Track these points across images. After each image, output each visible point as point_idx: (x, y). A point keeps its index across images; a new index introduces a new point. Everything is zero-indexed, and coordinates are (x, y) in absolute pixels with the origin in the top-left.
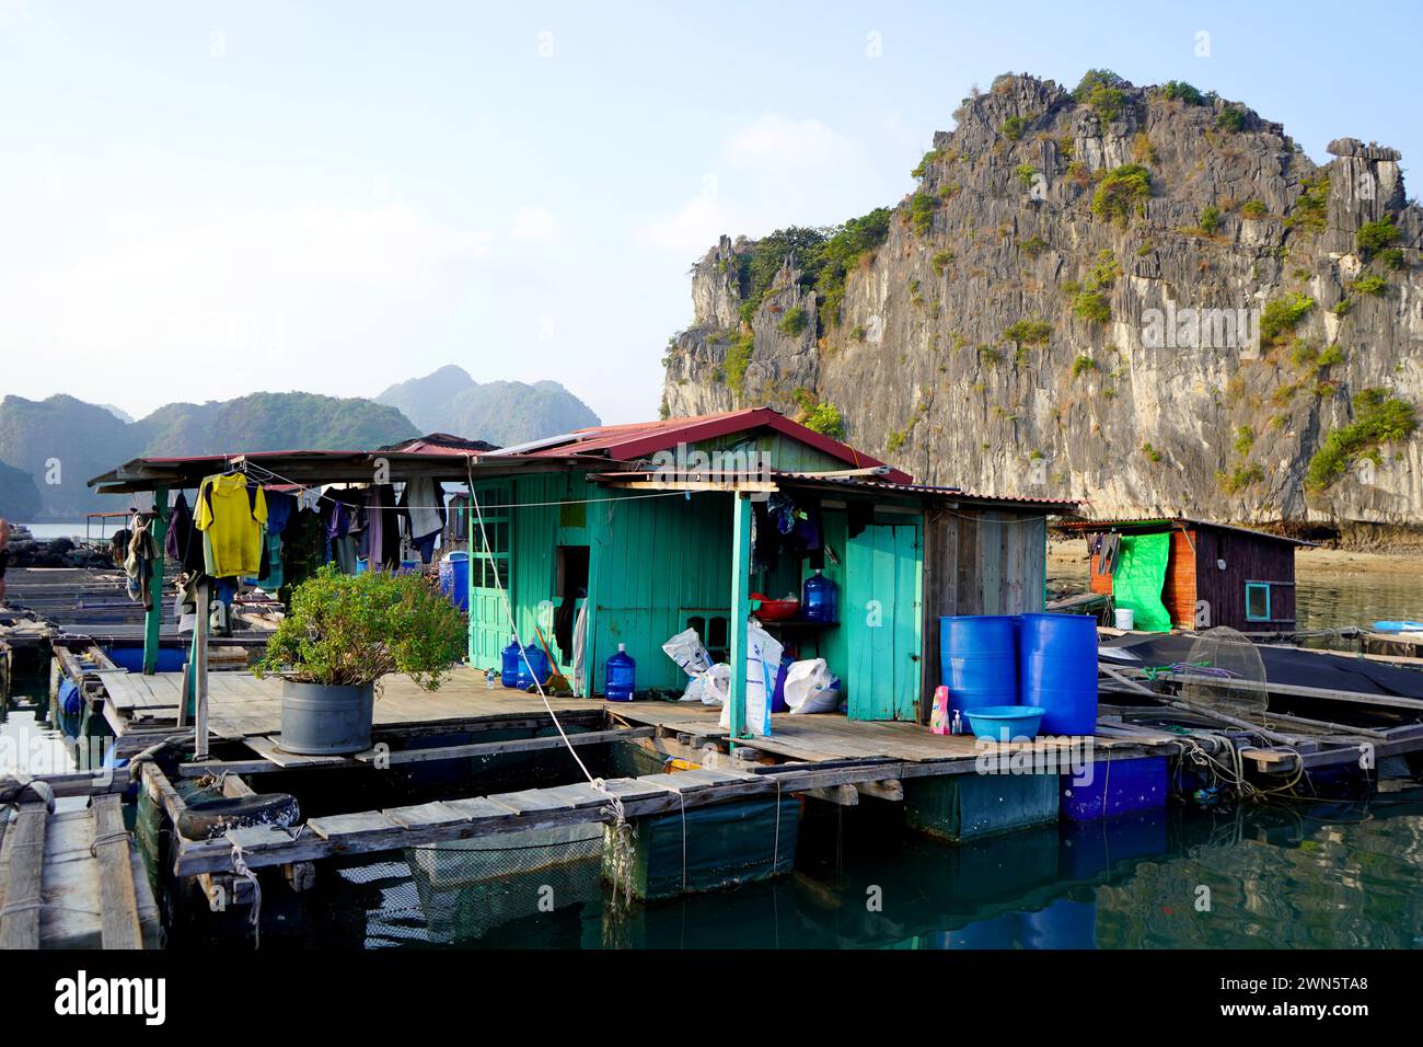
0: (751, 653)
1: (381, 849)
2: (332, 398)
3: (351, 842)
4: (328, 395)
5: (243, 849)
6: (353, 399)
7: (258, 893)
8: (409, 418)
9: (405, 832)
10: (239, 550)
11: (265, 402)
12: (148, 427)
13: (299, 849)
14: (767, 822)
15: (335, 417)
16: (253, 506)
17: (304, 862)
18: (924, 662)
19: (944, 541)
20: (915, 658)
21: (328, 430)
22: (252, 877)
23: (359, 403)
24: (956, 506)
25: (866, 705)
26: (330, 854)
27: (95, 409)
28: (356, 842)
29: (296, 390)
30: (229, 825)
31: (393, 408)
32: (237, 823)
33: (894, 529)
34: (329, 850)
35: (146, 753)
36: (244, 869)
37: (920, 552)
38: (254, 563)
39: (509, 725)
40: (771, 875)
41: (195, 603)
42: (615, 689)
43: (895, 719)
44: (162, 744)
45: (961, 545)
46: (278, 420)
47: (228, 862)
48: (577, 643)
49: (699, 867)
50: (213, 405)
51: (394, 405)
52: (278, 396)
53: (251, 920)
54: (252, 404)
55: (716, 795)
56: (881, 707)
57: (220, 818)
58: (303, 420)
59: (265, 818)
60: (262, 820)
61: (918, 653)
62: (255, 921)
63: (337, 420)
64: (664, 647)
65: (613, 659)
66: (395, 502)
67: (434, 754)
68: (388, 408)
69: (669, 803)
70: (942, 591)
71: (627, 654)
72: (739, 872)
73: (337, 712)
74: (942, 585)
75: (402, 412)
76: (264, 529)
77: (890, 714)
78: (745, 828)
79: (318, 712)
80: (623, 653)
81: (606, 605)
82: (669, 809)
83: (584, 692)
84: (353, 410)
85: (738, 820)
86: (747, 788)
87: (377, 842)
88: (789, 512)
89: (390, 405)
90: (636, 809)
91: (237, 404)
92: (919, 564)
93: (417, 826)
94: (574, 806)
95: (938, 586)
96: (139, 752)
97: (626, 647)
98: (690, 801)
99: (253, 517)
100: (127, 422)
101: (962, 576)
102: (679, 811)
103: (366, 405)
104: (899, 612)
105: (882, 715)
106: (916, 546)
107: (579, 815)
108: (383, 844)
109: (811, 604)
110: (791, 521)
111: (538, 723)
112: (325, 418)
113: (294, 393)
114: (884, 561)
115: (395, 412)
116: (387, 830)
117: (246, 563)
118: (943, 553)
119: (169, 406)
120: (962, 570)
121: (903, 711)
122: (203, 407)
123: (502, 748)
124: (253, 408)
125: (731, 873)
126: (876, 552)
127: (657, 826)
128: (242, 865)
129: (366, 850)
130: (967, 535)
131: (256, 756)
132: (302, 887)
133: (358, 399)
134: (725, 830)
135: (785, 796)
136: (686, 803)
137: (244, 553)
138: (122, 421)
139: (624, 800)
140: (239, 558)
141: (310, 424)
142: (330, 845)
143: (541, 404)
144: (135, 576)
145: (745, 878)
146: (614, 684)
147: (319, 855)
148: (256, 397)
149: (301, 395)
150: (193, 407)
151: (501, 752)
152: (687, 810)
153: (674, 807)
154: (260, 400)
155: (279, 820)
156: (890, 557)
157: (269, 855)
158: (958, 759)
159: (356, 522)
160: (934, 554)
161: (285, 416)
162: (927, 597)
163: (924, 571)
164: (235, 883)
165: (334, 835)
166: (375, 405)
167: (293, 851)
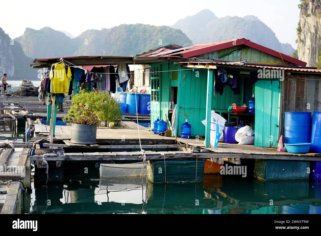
0: (212, 121)
1: (78, 160)
2: (153, 26)
3: (71, 157)
4: (151, 25)
5: (45, 156)
6: (162, 26)
7: (48, 166)
8: (186, 34)
9: (85, 157)
10: (62, 86)
11: (125, 28)
12: (79, 40)
13: (58, 157)
14: (193, 166)
15: (154, 34)
16: (67, 73)
17: (59, 161)
18: (280, 128)
19: (290, 86)
20: (277, 126)
21: (152, 40)
22: (46, 162)
23: (165, 28)
24: (290, 74)
25: (261, 141)
26: (65, 160)
27: (59, 33)
28: (72, 157)
29: (138, 23)
30: (45, 153)
31: (179, 30)
32: (47, 152)
33: (272, 82)
34: (65, 158)
35: (37, 141)
36: (44, 160)
37: (280, 90)
38: (67, 90)
39: (143, 142)
40: (195, 182)
41: (52, 101)
42: (184, 134)
43: (271, 147)
44: (41, 140)
45: (298, 88)
46: (131, 36)
47: (41, 158)
48: (173, 119)
49: (170, 176)
50: (105, 30)
51: (179, 29)
52: (130, 26)
53: (46, 172)
54: (120, 30)
55: (175, 156)
56: (266, 142)
57: (43, 151)
58: (141, 36)
59: (54, 152)
60: (53, 152)
61: (278, 125)
62: (47, 173)
63: (155, 35)
64: (202, 121)
65: (183, 125)
66: (115, 72)
67: (113, 147)
68: (177, 30)
69: (160, 157)
70: (289, 104)
71: (188, 123)
72: (184, 180)
73: (85, 132)
74: (289, 101)
75: (183, 32)
76: (70, 80)
77: (269, 145)
78: (185, 167)
79: (80, 132)
80: (187, 123)
81: (183, 107)
82: (160, 159)
83: (175, 135)
84: (162, 31)
85: (183, 164)
86: (186, 156)
87: (77, 158)
88: (225, 75)
89: (178, 28)
90: (150, 158)
91: (114, 29)
92: (280, 94)
93: (88, 155)
94: (131, 155)
95: (287, 102)
96: (36, 141)
97: (188, 121)
98: (167, 157)
99: (67, 76)
100: (71, 38)
101: (298, 99)
102: (163, 160)
103: (168, 29)
104: (272, 110)
105: (266, 146)
106: (279, 87)
107: (133, 157)
108: (79, 159)
109: (250, 108)
110: (226, 78)
111: (153, 142)
112: (150, 35)
113: (137, 24)
114: (268, 92)
115: (180, 32)
116: (80, 155)
117: (64, 90)
118: (289, 90)
119: (87, 31)
120: (298, 96)
121: (273, 144)
122: (100, 31)
123: (135, 147)
124: (120, 31)
125: (181, 179)
126: (265, 90)
127: (156, 163)
128: (44, 159)
129: (74, 160)
130: (301, 84)
131: (64, 143)
132: (58, 167)
133: (164, 26)
134: (179, 167)
135: (199, 159)
136: (166, 158)
137: (64, 86)
138: (69, 38)
139: (146, 155)
140: (62, 88)
141: (144, 37)
142: (66, 157)
143: (247, 26)
144: (41, 94)
145: (186, 182)
146: (183, 133)
147: (63, 159)
148: (122, 26)
149: (140, 25)
150: (96, 32)
151: (134, 148)
152: (166, 160)
153: (162, 158)
154: (123, 28)
155: (57, 153)
156: (270, 92)
157: (51, 158)
158: (265, 155)
159: (93, 77)
160: (286, 91)
161: (133, 34)
162: (282, 105)
163: (281, 96)
164: (42, 163)
165: (66, 155)
166: (171, 29)
167: (56, 158)
